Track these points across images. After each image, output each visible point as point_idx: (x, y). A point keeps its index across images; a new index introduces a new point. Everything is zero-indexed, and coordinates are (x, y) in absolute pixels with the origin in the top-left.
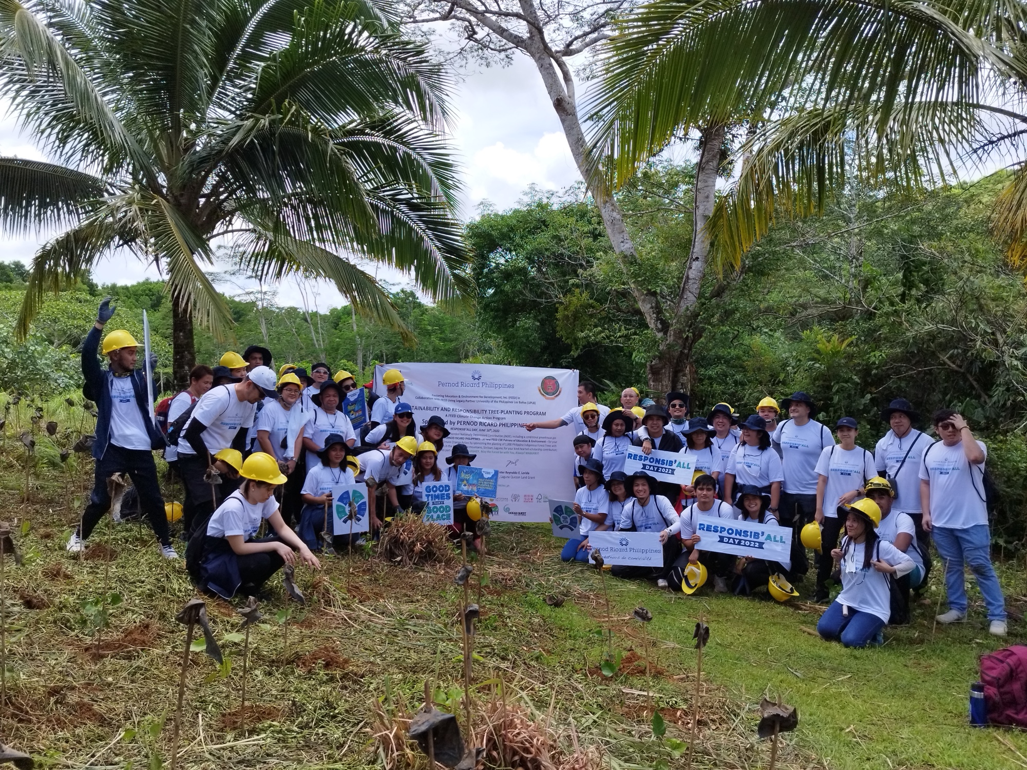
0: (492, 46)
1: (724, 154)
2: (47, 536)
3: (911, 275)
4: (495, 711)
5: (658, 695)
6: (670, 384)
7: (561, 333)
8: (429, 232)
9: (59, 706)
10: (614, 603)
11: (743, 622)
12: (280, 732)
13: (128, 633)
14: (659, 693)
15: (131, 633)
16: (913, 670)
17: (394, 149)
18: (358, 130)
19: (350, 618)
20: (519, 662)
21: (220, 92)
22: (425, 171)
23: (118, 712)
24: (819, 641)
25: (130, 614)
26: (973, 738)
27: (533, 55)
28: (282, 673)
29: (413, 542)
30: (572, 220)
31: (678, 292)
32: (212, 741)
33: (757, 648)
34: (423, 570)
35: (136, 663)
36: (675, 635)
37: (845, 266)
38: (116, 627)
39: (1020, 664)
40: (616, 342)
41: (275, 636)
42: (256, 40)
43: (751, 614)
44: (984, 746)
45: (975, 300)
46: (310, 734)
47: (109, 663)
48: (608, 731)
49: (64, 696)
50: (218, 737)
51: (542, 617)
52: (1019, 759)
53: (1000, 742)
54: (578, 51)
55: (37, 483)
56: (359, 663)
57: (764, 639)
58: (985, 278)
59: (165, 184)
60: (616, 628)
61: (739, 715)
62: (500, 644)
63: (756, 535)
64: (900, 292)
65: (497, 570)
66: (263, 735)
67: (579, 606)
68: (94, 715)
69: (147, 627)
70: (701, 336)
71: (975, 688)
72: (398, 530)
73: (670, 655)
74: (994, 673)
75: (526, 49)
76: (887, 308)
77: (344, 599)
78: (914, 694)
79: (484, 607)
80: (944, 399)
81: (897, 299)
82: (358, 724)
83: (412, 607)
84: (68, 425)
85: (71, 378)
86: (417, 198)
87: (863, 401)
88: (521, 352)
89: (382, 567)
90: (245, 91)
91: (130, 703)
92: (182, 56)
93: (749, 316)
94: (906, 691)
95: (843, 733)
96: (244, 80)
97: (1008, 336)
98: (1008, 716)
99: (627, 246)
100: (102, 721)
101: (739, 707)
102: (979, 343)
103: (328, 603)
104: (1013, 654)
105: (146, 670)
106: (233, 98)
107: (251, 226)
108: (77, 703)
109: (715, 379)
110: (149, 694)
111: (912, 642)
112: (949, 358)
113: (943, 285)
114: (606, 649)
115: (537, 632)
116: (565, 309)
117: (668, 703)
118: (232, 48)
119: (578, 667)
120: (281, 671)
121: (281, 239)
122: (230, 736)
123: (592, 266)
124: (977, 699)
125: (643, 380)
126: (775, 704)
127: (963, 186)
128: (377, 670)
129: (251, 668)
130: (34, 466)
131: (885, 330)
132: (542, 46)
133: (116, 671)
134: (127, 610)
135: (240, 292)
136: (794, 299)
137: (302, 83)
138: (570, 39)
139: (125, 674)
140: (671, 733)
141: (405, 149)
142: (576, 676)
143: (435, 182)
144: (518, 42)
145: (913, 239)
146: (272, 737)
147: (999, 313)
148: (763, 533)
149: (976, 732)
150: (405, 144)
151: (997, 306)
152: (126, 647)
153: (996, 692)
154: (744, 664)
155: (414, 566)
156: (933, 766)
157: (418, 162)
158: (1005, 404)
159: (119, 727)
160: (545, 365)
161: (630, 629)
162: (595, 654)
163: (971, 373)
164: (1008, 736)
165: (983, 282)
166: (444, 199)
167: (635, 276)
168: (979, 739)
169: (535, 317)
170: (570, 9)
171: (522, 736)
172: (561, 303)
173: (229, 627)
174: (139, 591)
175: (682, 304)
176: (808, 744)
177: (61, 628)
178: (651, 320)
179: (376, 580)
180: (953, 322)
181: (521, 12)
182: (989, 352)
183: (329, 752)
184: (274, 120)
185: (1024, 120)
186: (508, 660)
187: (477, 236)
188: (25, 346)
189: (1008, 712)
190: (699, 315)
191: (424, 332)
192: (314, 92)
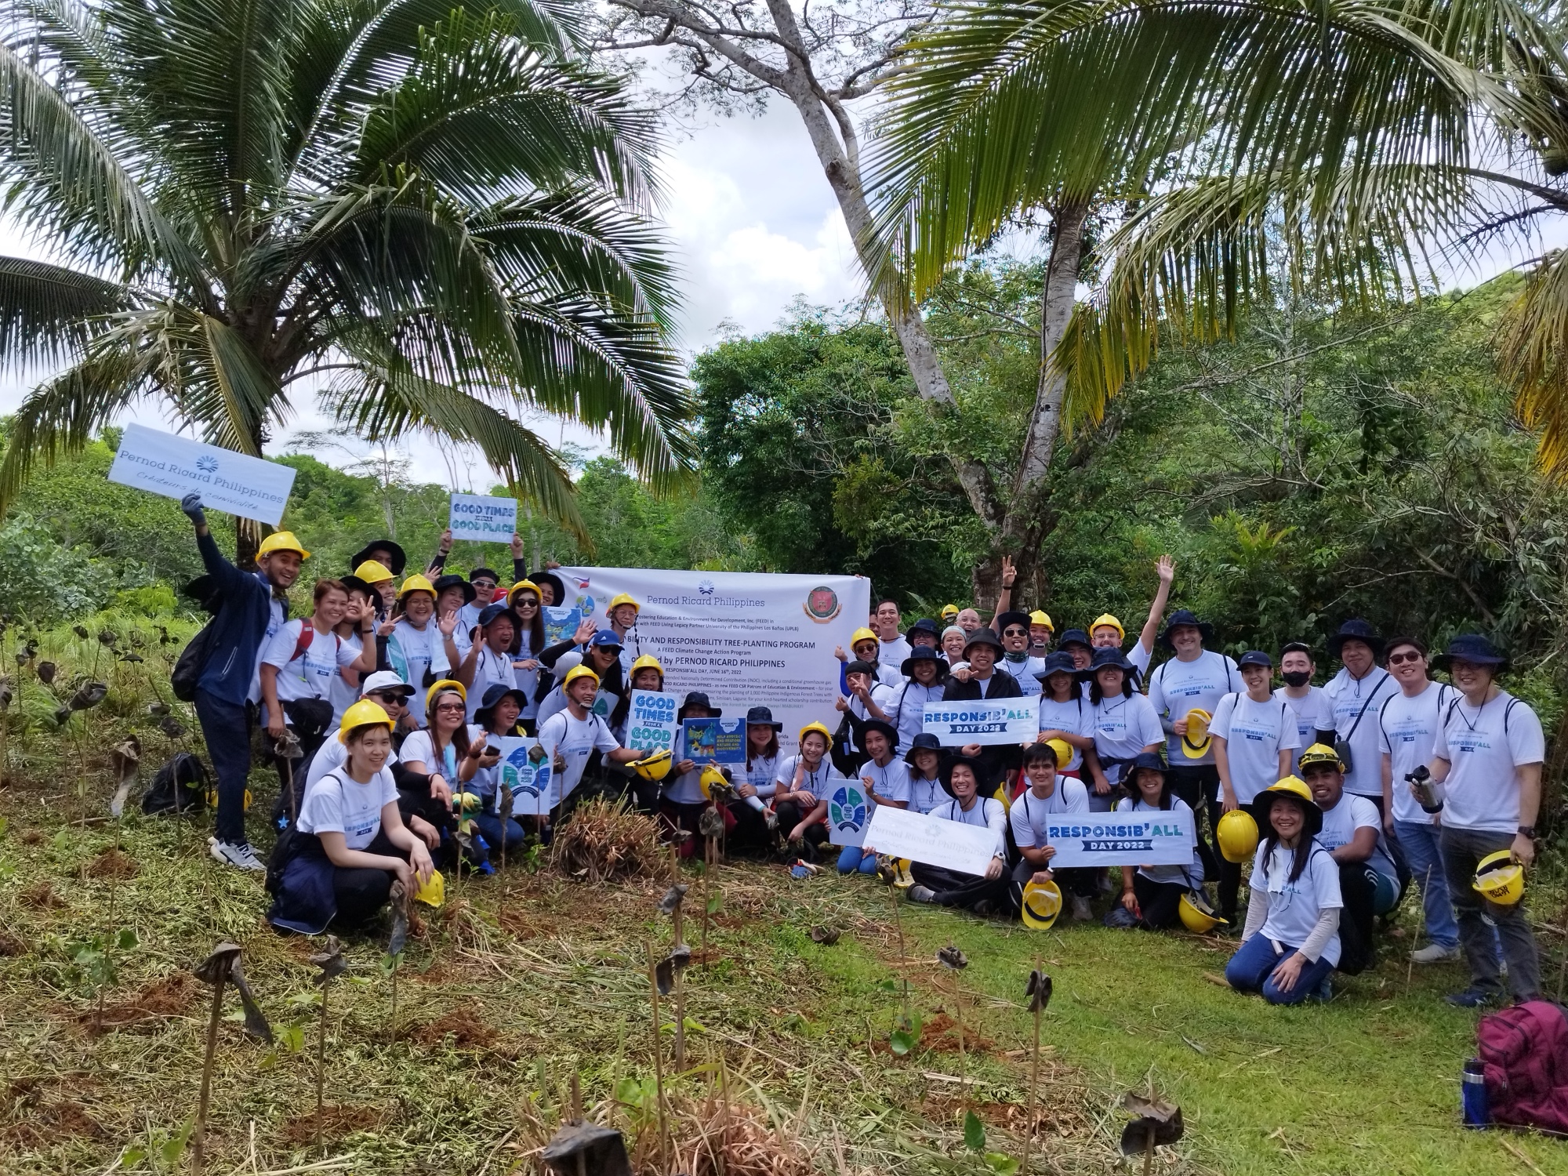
0: (733, 84)
1: (1086, 247)
2: (33, 841)
3: (1376, 431)
4: (711, 1114)
5: (979, 1083)
7: (841, 522)
8: (631, 369)
9: (29, 1110)
10: (916, 939)
11: (1116, 966)
12: (378, 1148)
13: (149, 992)
14: (982, 1079)
15: (152, 992)
16: (1377, 1039)
17: (579, 242)
18: (523, 211)
19: (502, 966)
20: (764, 1033)
21: (307, 153)
22: (625, 276)
23: (123, 1118)
25: (153, 963)
26: (1468, 1146)
27: (794, 98)
28: (388, 1055)
29: (605, 846)
30: (859, 350)
31: (1018, 458)
32: (269, 1165)
33: (1135, 1007)
34: (621, 889)
35: (156, 1041)
36: (1009, 987)
37: (1278, 418)
38: (131, 983)
39: (1540, 1030)
40: (928, 535)
41: (382, 995)
42: (361, 71)
43: (1128, 954)
44: (1484, 1158)
45: (1472, 470)
46: (427, 1151)
47: (115, 1040)
48: (900, 1140)
49: (38, 1095)
50: (281, 1158)
51: (805, 961)
53: (1509, 1153)
54: (865, 91)
55: (25, 757)
56: (512, 1037)
57: (1147, 993)
58: (1488, 434)
59: (221, 295)
60: (920, 975)
61: (1104, 1112)
62: (736, 1004)
63: (1138, 830)
64: (1359, 458)
65: (736, 889)
66: (351, 1154)
67: (862, 944)
68: (85, 1124)
69: (179, 983)
70: (1054, 526)
71: (1472, 1067)
72: (581, 828)
73: (1002, 1018)
74: (1500, 1045)
75: (783, 87)
76: (1339, 481)
77: (494, 936)
78: (1377, 1077)
79: (714, 946)
80: (1427, 620)
81: (1354, 469)
82: (503, 1134)
83: (600, 946)
84: (79, 667)
85: (89, 593)
86: (612, 317)
87: (1304, 624)
88: (785, 548)
89: (557, 887)
90: (345, 150)
91: (144, 1104)
92: (247, 99)
93: (1128, 494)
94: (1365, 1072)
95: (1266, 1140)
96: (343, 134)
97: (1522, 524)
98: (1522, 1112)
99: (940, 388)
100: (98, 1134)
101: (1105, 1100)
102: (1478, 534)
103: (469, 942)
104: (1529, 1014)
105: (174, 1051)
106: (326, 161)
107: (355, 360)
108: (58, 1105)
109: (1078, 592)
110: (175, 1090)
111: (1375, 995)
112: (1435, 558)
113: (1424, 446)
114: (900, 1010)
115: (795, 985)
116: (847, 486)
117: (995, 1095)
118: (324, 82)
119: (857, 1039)
120: (388, 1050)
121: (401, 378)
122: (298, 1156)
123: (889, 420)
124: (1474, 1085)
125: (968, 593)
126: (1147, 1102)
127: (1456, 297)
128: (540, 1047)
129: (341, 1047)
130: (23, 732)
131: (1336, 516)
132: (807, 84)
133: (126, 1053)
134: (149, 956)
135: (352, 461)
136: (1199, 470)
137: (432, 138)
138: (852, 73)
139: (139, 1058)
140: (995, 1141)
141: (596, 241)
142: (853, 1053)
143: (640, 290)
144: (772, 78)
145: (1378, 376)
146: (367, 1158)
147: (1510, 489)
148: (1147, 826)
149: (1471, 1136)
150: (597, 234)
151: (1506, 478)
152: (145, 1015)
153: (1503, 1074)
154: (1116, 1032)
155: (606, 884)
157: (615, 262)
158: (1519, 628)
159: (123, 1143)
160: (820, 571)
161: (940, 978)
162: (885, 1019)
163: (1468, 581)
164: (1522, 1143)
165: (1486, 440)
166: (653, 319)
167: (952, 434)
168: (1477, 1147)
169: (803, 497)
170: (852, 27)
171: (754, 1153)
172: (841, 477)
173: (309, 982)
174: (169, 926)
175: (1024, 476)
176: (1211, 1158)
177: (44, 986)
178: (977, 501)
179: (547, 905)
180: (1440, 503)
181: (777, 32)
182: (1495, 549)
184: (384, 195)
185: (1539, 191)
186: (747, 1029)
187: (715, 374)
188: (17, 546)
189: (1522, 1105)
190: (1051, 493)
191: (635, 522)
192: (451, 151)
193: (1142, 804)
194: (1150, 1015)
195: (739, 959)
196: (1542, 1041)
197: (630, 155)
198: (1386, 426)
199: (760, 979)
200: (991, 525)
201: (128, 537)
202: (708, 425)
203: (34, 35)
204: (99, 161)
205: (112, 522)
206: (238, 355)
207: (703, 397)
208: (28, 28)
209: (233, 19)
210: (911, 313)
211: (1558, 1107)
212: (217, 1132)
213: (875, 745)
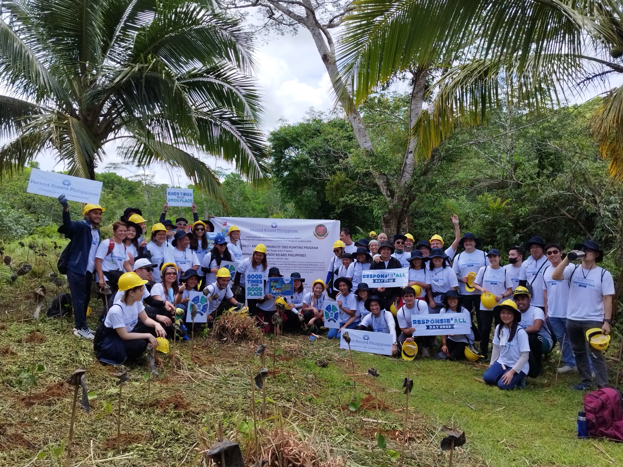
0: (284, 22)
1: (427, 87)
2: (3, 328)
3: (544, 161)
4: (276, 436)
5: (384, 422)
6: (396, 229)
7: (329, 198)
8: (244, 138)
9: (2, 436)
10: (359, 365)
11: (439, 375)
12: (143, 450)
13: (50, 389)
14: (385, 420)
15: (51, 388)
16: (544, 403)
17: (222, 86)
18: (199, 74)
19: (192, 377)
20: (298, 403)
21: (111, 51)
22: (241, 100)
23: (39, 439)
24: (486, 387)
25: (52, 377)
26: (579, 445)
27: (309, 28)
28: (146, 413)
29: (234, 328)
30: (335, 129)
31: (400, 172)
32: (98, 457)
33: (447, 391)
34: (240, 346)
35: (53, 408)
36: (397, 384)
37: (504, 156)
38: (42, 385)
39: (608, 399)
40: (364, 204)
41: (144, 389)
42: (132, 17)
43: (444, 370)
44: (586, 450)
45: (582, 176)
46: (162, 452)
47: (36, 408)
48: (352, 445)
49: (5, 430)
50: (103, 454)
51: (314, 374)
52: (607, 458)
53: (596, 448)
54: (337, 25)
56: (197, 405)
57: (452, 386)
58: (588, 162)
59: (77, 108)
60: (361, 379)
61: (434, 433)
62: (287, 391)
63: (448, 320)
64: (537, 172)
65: (287, 345)
66: (132, 453)
67: (337, 367)
68: (24, 442)
69: (62, 385)
70: (414, 200)
71: (581, 414)
72: (224, 321)
73: (393, 396)
74: (592, 405)
75: (304, 24)
76: (529, 181)
77: (189, 365)
78: (544, 418)
79: (278, 368)
80: (564, 236)
81: (535, 176)
82: (193, 444)
83: (233, 369)
84: (21, 258)
85: (25, 229)
86: (236, 117)
87: (515, 238)
88: (306, 209)
89: (215, 344)
90: (127, 49)
91: (48, 434)
92: (86, 28)
93: (444, 187)
94: (538, 417)
95: (499, 444)
96: (126, 43)
97: (602, 198)
98: (601, 432)
99: (368, 144)
100: (29, 445)
101: (435, 428)
102: (584, 202)
103: (179, 367)
104: (604, 393)
105: (60, 412)
106: (119, 54)
107: (132, 135)
108: (13, 434)
109: (424, 226)
110: (60, 428)
111: (543, 386)
112: (567, 211)
113: (563, 167)
114: (353, 393)
115: (310, 383)
116: (331, 184)
117: (391, 427)
118: (117, 22)
119: (335, 405)
120: (146, 411)
121: (151, 142)
122: (110, 454)
123: (348, 157)
124: (582, 421)
125: (380, 227)
126: (451, 429)
127: (575, 107)
128: (208, 409)
129: (127, 410)
131: (527, 195)
132: (314, 22)
133: (40, 413)
134: (50, 374)
135: (132, 175)
136: (473, 177)
137: (162, 45)
138: (332, 18)
139: (46, 415)
140: (390, 445)
141: (229, 86)
142: (334, 411)
143: (247, 107)
144: (300, 19)
145: (544, 139)
146: (138, 454)
147: (597, 184)
148: (452, 319)
149: (581, 441)
150: (229, 83)
151: (596, 179)
152: (48, 398)
153: (594, 417)
154: (439, 401)
155: (235, 344)
156: (554, 463)
157: (237, 94)
158: (601, 239)
159: (39, 449)
160: (320, 218)
161: (369, 380)
162: (347, 397)
163: (580, 220)
164: (601, 444)
165: (587, 164)
166: (252, 118)
167: (373, 163)
168: (583, 446)
169: (314, 188)
171: (294, 451)
172: (329, 180)
173: (115, 384)
174: (58, 362)
175: (402, 179)
176: (477, 451)
177: (7, 386)
178: (383, 190)
179: (211, 352)
180: (569, 189)
182: (591, 208)
183: (173, 463)
184: (143, 68)
185: (609, 64)
186: (291, 401)
187: (278, 139)
189: (601, 429)
190: (413, 186)
191: (246, 199)
192: (170, 50)
193: (450, 310)
194: (453, 394)
195: (288, 373)
196: (609, 404)
197: (243, 51)
198: (548, 159)
199: (296, 381)
200: (389, 199)
201: (41, 206)
202: (276, 159)
204: (27, 54)
205: (34, 200)
206: (84, 133)
207: (273, 148)
210: (356, 114)
211: (616, 430)
212: (77, 444)
213: (342, 288)
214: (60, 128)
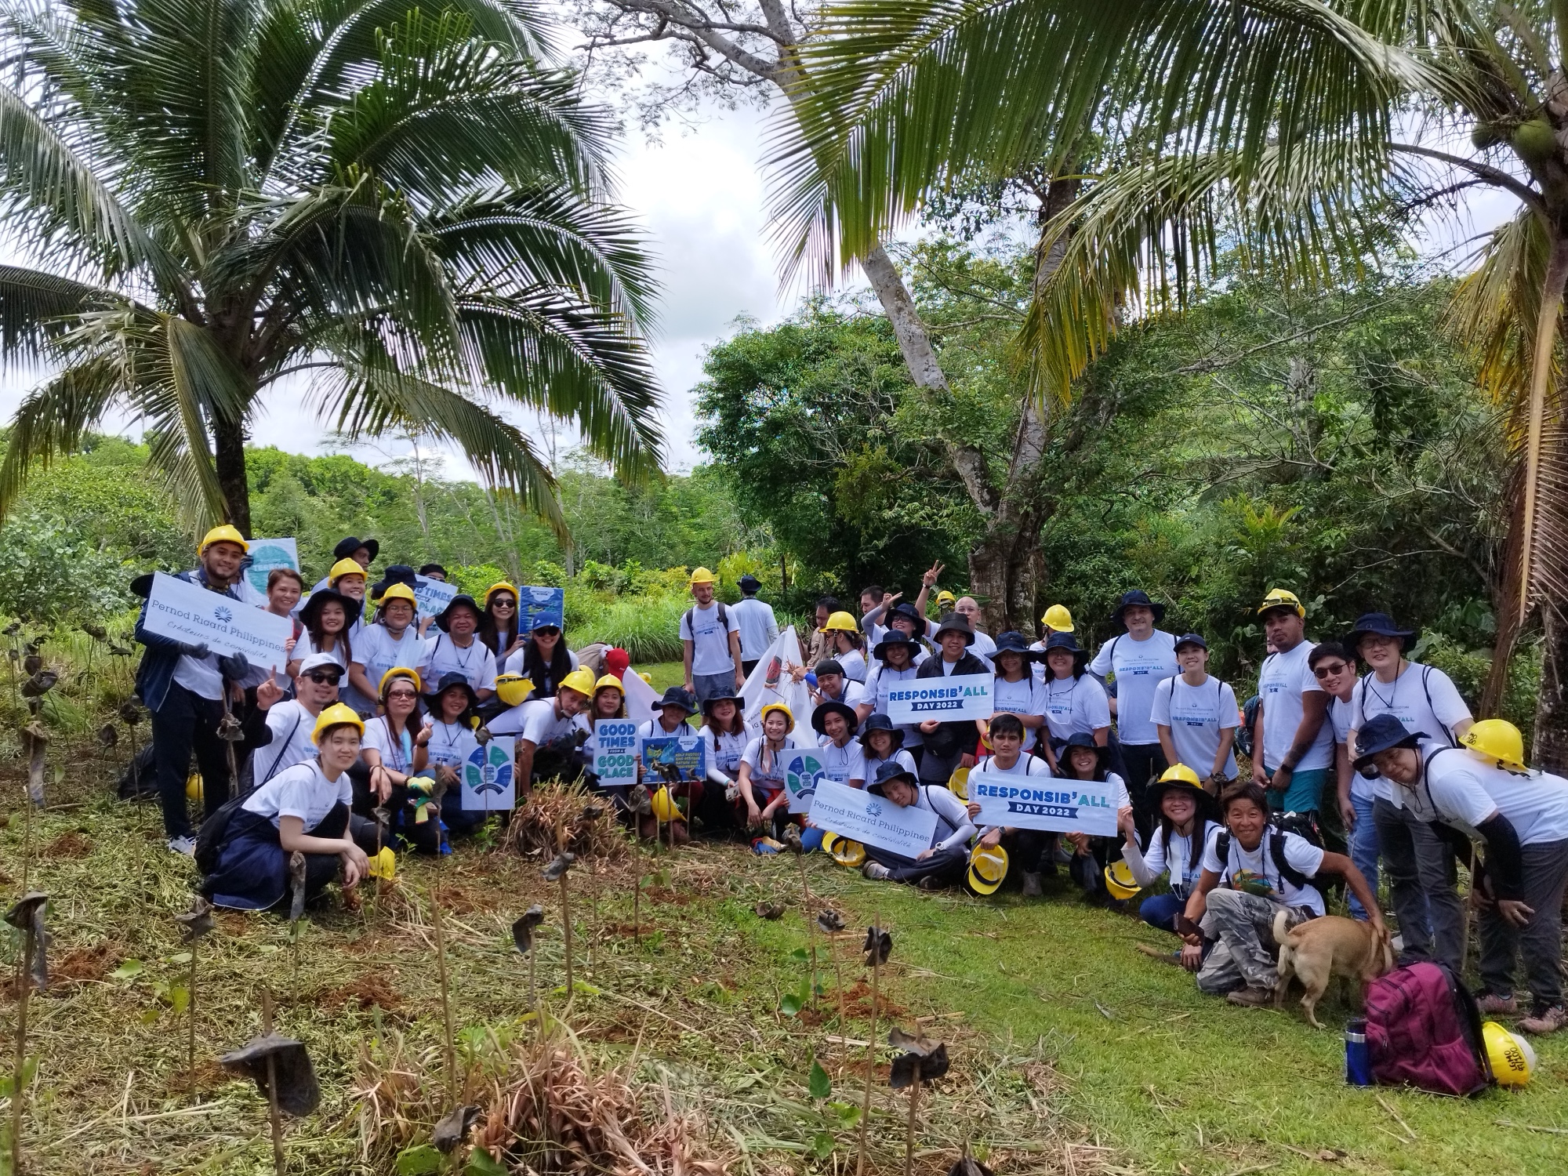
0: (734, 77)
3: (1387, 411)
6: (1004, 584)
7: (844, 511)
8: (598, 360)
11: (1051, 938)
12: (247, 1097)
13: (72, 960)
15: (77, 960)
17: (555, 236)
18: (496, 206)
19: (430, 938)
20: (676, 999)
21: (281, 157)
22: (601, 268)
25: (84, 934)
26: (1343, 1102)
28: (289, 1016)
29: (558, 826)
31: (1012, 442)
34: (573, 868)
35: (68, 1003)
38: (59, 952)
39: (1421, 990)
40: (941, 524)
42: (332, 76)
43: (1067, 927)
44: (1355, 1113)
50: (154, 1105)
51: (742, 934)
52: (1400, 1131)
53: (1381, 1108)
56: (417, 1001)
57: (1074, 964)
61: (989, 1071)
62: (655, 973)
63: (1066, 798)
64: (1371, 438)
65: (690, 867)
66: (220, 1102)
67: (803, 918)
69: (104, 951)
70: (1052, 511)
72: (536, 809)
73: (921, 987)
74: (1384, 1005)
75: (776, 80)
76: (1350, 462)
77: (429, 910)
79: (653, 920)
80: (1439, 600)
81: (1366, 449)
85: (121, 595)
89: (511, 864)
92: (215, 105)
96: (311, 135)
98: (1404, 1069)
99: (934, 375)
101: (995, 1060)
102: (1483, 513)
103: (403, 916)
104: (1412, 975)
105: (82, 1012)
107: (334, 359)
109: (1090, 577)
112: (1445, 537)
113: (1436, 424)
116: (850, 475)
118: (295, 87)
120: (291, 1012)
121: (381, 376)
122: (170, 1103)
124: (1356, 1044)
125: (964, 579)
131: (1344, 497)
134: (81, 927)
135: (386, 460)
139: (47, 1018)
141: (570, 234)
143: (618, 284)
144: (762, 69)
145: (1387, 355)
146: (235, 1105)
148: (1075, 794)
149: (1353, 1089)
150: (569, 226)
152: (64, 979)
153: (1385, 1033)
154: (1031, 999)
157: (591, 254)
163: (1478, 560)
164: (1396, 1098)
167: (946, 420)
168: (1352, 1102)
171: (576, 1095)
172: (844, 466)
174: (105, 900)
175: (1018, 461)
178: (973, 486)
179: (495, 883)
181: (764, 22)
184: (341, 195)
185: (1466, 163)
186: (658, 996)
187: (729, 367)
188: (49, 548)
189: (1403, 1064)
190: (1042, 478)
191: (668, 517)
192: (415, 151)
194: (1071, 983)
195: (675, 933)
196: (1423, 1001)
197: (586, 151)
198: (1398, 406)
199: (690, 951)
200: (984, 510)
201: (161, 538)
202: (725, 417)
203: (19, 52)
204: (70, 170)
205: (146, 526)
206: (206, 358)
207: (718, 390)
208: (14, 46)
209: (198, 28)
210: (904, 300)
211: (1438, 1066)
212: (105, 1083)
213: (834, 726)
214: (139, 341)
